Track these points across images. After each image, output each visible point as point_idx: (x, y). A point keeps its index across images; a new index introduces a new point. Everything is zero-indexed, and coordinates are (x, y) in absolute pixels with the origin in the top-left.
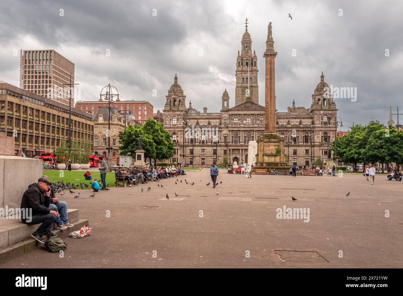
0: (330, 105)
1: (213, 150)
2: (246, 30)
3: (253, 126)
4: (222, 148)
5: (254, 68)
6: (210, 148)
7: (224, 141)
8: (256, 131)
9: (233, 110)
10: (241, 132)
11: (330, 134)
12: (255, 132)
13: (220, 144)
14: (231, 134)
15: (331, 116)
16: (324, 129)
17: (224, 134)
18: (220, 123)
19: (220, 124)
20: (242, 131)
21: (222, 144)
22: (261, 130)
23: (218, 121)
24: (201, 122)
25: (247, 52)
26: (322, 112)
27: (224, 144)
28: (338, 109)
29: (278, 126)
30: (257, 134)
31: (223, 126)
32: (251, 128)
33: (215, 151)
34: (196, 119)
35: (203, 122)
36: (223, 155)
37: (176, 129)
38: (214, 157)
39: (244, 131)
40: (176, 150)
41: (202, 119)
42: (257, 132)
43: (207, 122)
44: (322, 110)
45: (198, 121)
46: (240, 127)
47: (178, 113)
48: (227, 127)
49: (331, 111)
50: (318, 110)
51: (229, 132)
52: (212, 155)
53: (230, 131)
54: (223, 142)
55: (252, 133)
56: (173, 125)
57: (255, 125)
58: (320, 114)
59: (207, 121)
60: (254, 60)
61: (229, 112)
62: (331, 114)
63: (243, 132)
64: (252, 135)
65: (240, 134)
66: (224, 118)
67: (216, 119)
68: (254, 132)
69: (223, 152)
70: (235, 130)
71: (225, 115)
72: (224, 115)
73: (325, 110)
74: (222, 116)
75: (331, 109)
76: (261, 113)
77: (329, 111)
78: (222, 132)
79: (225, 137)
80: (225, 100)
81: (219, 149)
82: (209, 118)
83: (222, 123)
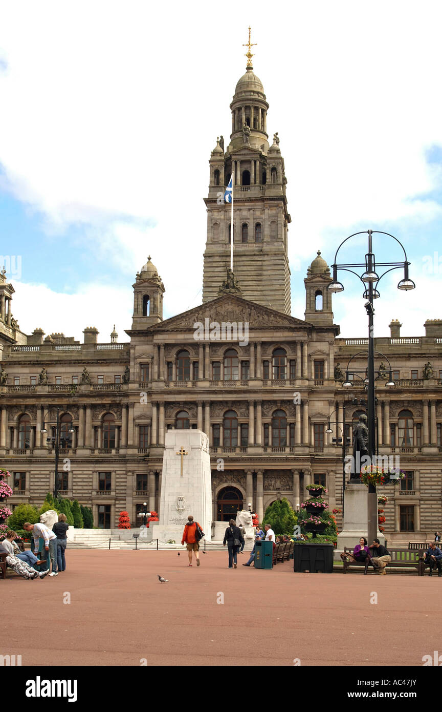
1: (96, 476)
2: (249, 68)
3: (245, 388)
4: (131, 467)
5: (272, 189)
6: (90, 468)
7: (137, 443)
8: (255, 404)
9: (170, 327)
10: (200, 409)
12: (251, 408)
13: (122, 452)
14: (162, 417)
17: (139, 417)
18: (124, 377)
20: (204, 404)
21: (130, 452)
22: (275, 402)
23: (119, 369)
24: (58, 376)
27: (135, 451)
29: (337, 386)
30: (259, 414)
31: (133, 387)
32: (237, 392)
33: (103, 477)
34: (37, 363)
35: (66, 375)
36: (131, 493)
38: (98, 499)
39: (213, 403)
41: (61, 362)
42: (259, 408)
43: (80, 376)
46: (196, 389)
51: (155, 409)
52: (94, 493)
53: (158, 405)
54: (132, 447)
55: (240, 411)
57: (251, 383)
60: (270, 163)
61: (156, 337)
63: (208, 409)
64: (242, 420)
65: (196, 416)
66: (139, 357)
67: (110, 362)
68: (248, 409)
69: (132, 481)
70: (178, 403)
71: (145, 349)
72: (137, 347)
74: (132, 351)
76: (274, 340)
78: (130, 410)
79: (140, 426)
80: (144, 293)
81: (117, 472)
82: (86, 359)
83: (132, 378)
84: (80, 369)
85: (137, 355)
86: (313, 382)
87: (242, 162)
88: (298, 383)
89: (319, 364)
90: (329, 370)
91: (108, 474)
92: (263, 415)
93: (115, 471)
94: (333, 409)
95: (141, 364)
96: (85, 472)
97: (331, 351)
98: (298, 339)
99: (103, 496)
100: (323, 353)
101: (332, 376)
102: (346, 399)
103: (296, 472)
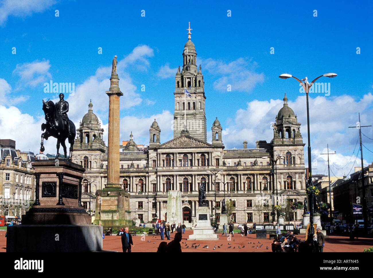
0: (294, 138)
1: (137, 203)
3: (191, 169)
5: (199, 89)
6: (135, 200)
7: (152, 190)
8: (195, 175)
9: (164, 147)
10: (175, 177)
11: (295, 178)
16: (287, 171)
17: (153, 181)
18: (147, 165)
19: (148, 167)
21: (150, 194)
23: (145, 162)
25: (189, 68)
28: (305, 144)
29: (225, 168)
30: (196, 179)
31: (150, 169)
33: (140, 203)
35: (125, 164)
36: (150, 210)
37: (88, 175)
38: (138, 212)
40: (88, 203)
41: (123, 159)
43: (130, 164)
48: (156, 172)
51: (158, 178)
55: (189, 178)
57: (193, 168)
58: (282, 150)
60: (198, 79)
61: (158, 150)
62: (295, 151)
64: (190, 181)
65: (174, 180)
67: (141, 159)
68: (192, 177)
69: (150, 205)
70: (167, 175)
71: (154, 154)
73: (287, 145)
75: (296, 143)
76: (201, 151)
77: (293, 146)
78: (149, 178)
79: (154, 184)
80: (153, 133)
81: (145, 202)
82: (133, 158)
83: (150, 166)
84: (131, 162)
85: (151, 157)
86: (215, 167)
87: (188, 78)
88: (210, 167)
89: (218, 160)
90: (221, 163)
91: (142, 202)
92: (198, 179)
93: (144, 201)
94: (223, 177)
95: (153, 160)
96: (133, 202)
97: (222, 155)
98: (209, 151)
99: (140, 211)
100: (219, 156)
101: (222, 164)
102: (227, 173)
103: (210, 201)
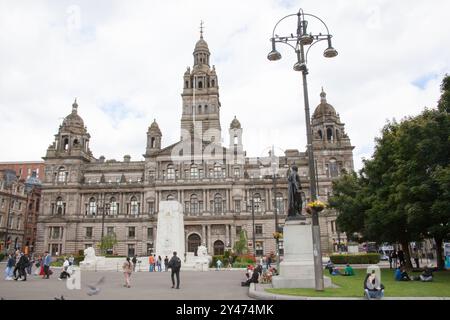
0: (338, 140)
1: (127, 229)
2: (202, 37)
5: (212, 89)
6: (124, 225)
8: (206, 190)
9: (165, 152)
10: (179, 193)
12: (204, 193)
13: (141, 216)
14: (160, 197)
15: (343, 159)
17: (149, 199)
19: (143, 180)
20: (181, 191)
22: (216, 189)
24: (110, 178)
25: (200, 67)
26: (325, 153)
27: (147, 216)
28: (354, 147)
31: (146, 183)
32: (197, 185)
33: (131, 229)
34: (100, 172)
35: (113, 178)
36: (145, 238)
37: (63, 191)
38: (128, 241)
39: (185, 191)
41: (111, 171)
42: (208, 193)
43: (120, 178)
44: (325, 149)
45: (103, 177)
46: (177, 183)
47: (68, 161)
48: (154, 186)
49: (342, 149)
50: (319, 149)
51: (157, 194)
52: (126, 238)
53: (158, 192)
54: (145, 214)
56: (59, 183)
57: (204, 180)
58: (324, 156)
59: (120, 175)
60: (212, 78)
61: (157, 158)
62: (342, 156)
63: (183, 194)
65: (177, 197)
66: (149, 168)
67: (135, 171)
69: (145, 231)
70: (168, 191)
71: (152, 164)
72: (148, 163)
73: (331, 149)
74: (146, 165)
75: (342, 146)
77: (339, 149)
78: (144, 194)
79: (149, 203)
80: (152, 136)
82: (124, 169)
83: (145, 178)
86: (234, 179)
87: (198, 77)
89: (237, 170)
90: (242, 173)
91: (134, 228)
93: (137, 226)
96: (122, 227)
97: (242, 164)
99: (131, 239)
101: (243, 176)
103: (227, 225)
